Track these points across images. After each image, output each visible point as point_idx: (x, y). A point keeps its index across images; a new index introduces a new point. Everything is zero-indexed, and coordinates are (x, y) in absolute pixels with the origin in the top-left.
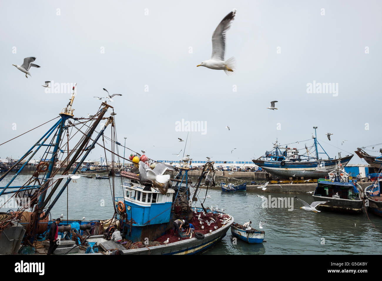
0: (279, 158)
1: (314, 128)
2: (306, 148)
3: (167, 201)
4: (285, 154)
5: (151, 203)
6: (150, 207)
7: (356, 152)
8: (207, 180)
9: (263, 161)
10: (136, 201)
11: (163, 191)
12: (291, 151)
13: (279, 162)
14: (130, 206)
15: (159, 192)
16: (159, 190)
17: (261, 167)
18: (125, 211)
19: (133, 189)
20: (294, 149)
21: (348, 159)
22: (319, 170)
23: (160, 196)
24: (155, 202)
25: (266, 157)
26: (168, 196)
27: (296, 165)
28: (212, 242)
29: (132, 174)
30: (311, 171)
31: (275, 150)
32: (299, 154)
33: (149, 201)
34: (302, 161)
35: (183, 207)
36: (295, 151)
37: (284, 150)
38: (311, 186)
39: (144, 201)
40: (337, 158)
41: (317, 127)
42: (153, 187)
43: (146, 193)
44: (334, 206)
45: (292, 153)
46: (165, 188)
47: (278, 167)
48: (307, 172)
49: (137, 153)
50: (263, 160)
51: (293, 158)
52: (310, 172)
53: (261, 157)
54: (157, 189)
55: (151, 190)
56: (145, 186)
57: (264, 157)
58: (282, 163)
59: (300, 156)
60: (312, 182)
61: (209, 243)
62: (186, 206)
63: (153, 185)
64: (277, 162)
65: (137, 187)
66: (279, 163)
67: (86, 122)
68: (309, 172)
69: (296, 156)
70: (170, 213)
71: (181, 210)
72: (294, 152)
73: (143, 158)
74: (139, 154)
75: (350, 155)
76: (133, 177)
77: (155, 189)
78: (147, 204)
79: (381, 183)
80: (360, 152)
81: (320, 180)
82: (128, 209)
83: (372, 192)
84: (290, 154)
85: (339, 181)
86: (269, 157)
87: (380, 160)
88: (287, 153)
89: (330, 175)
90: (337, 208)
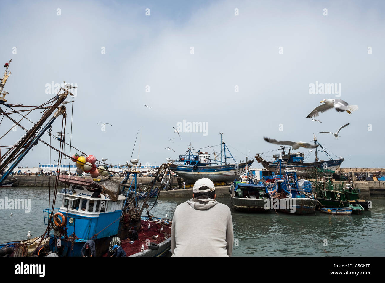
0: (192, 162)
1: (220, 133)
2: (214, 153)
3: (117, 210)
4: (197, 157)
5: (99, 213)
6: (97, 218)
7: (256, 157)
8: (163, 183)
9: (177, 165)
10: (80, 211)
11: (114, 197)
12: (203, 155)
13: (192, 166)
14: (73, 218)
15: (109, 199)
16: (109, 196)
17: (174, 171)
18: (65, 225)
19: (77, 196)
20: (206, 153)
21: (250, 163)
22: (227, 174)
23: (109, 204)
24: (104, 211)
25: (179, 161)
26: (118, 204)
27: (207, 169)
28: (163, 253)
29: (75, 178)
30: (220, 174)
31: (188, 154)
32: (210, 158)
33: (97, 211)
34: (212, 166)
35: (132, 215)
36: (206, 155)
37: (197, 154)
38: (220, 189)
39: (91, 210)
40: (245, 162)
41: (223, 133)
42: (102, 194)
43: (93, 201)
44: (251, 206)
45: (204, 157)
46: (116, 194)
47: (191, 171)
48: (216, 175)
49: (83, 153)
51: (205, 163)
52: (219, 176)
53: (173, 161)
54: (107, 195)
55: (100, 197)
56: (93, 193)
57: (177, 161)
58: (194, 167)
59: (211, 160)
60: (220, 185)
61: (161, 254)
62: (135, 215)
63: (102, 191)
64: (189, 166)
65: (82, 194)
67: (31, 110)
68: (218, 176)
69: (207, 160)
70: (118, 224)
71: (130, 219)
72: (206, 157)
73: (90, 159)
74: (84, 154)
75: (252, 160)
76: (78, 182)
77: (105, 195)
78: (94, 214)
79: (279, 184)
80: (259, 157)
81: (237, 183)
82: (70, 222)
83: (271, 192)
84: (203, 158)
85: (252, 183)
86: (182, 161)
87: (273, 165)
88: (200, 158)
89: (242, 177)
90: (253, 208)
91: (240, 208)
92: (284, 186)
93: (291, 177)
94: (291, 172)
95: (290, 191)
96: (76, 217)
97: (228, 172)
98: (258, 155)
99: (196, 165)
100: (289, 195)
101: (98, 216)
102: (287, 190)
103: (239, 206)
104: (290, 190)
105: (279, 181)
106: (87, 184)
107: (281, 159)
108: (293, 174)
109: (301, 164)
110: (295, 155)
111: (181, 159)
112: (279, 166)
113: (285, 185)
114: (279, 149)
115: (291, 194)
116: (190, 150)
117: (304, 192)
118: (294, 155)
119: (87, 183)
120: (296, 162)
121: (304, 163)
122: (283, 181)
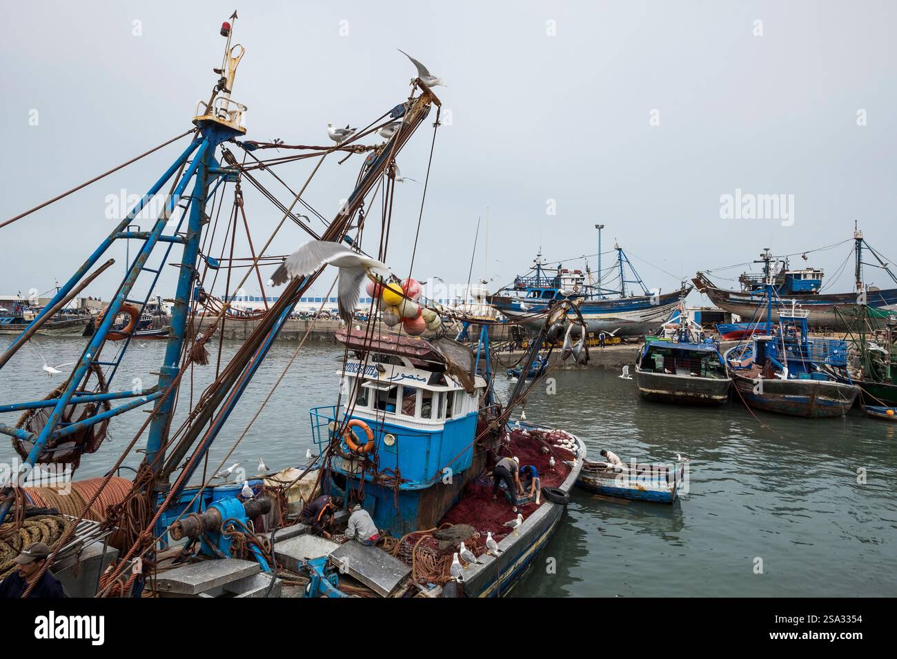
0: (545, 292)
3: (470, 412)
4: (557, 282)
5: (443, 420)
6: (441, 433)
7: (695, 281)
8: (567, 347)
9: (509, 298)
11: (467, 382)
12: (570, 277)
13: (544, 300)
14: (393, 435)
19: (390, 381)
20: (576, 272)
22: (626, 319)
23: (459, 399)
24: (452, 417)
25: (515, 289)
26: (472, 397)
30: (610, 319)
31: (534, 274)
32: (585, 283)
33: (439, 416)
34: (589, 299)
36: (578, 276)
37: (555, 274)
38: (612, 351)
42: (447, 375)
43: (431, 393)
45: (572, 280)
47: (543, 312)
48: (602, 322)
50: (506, 296)
51: (574, 293)
52: (609, 322)
53: (500, 290)
54: (456, 379)
55: (445, 384)
56: (432, 373)
57: (508, 290)
58: (550, 303)
59: (587, 287)
60: (610, 343)
64: (539, 301)
65: (404, 376)
66: (546, 303)
68: (606, 322)
69: (579, 287)
72: (577, 279)
75: (686, 287)
78: (433, 424)
79: (760, 344)
80: (702, 281)
81: (649, 339)
82: (387, 444)
83: (740, 361)
84: (568, 282)
85: (686, 340)
86: (522, 289)
87: (739, 298)
88: (562, 281)
89: (667, 327)
90: (682, 396)
91: (651, 393)
92: (773, 349)
93: (794, 328)
94: (793, 316)
95: (786, 362)
96: (398, 431)
97: (629, 315)
98: (700, 275)
99: (554, 297)
100: (781, 371)
101: (442, 428)
102: (779, 361)
103: (649, 391)
104: (785, 359)
105: (760, 338)
106: (418, 353)
107: (770, 286)
108: (797, 323)
109: (814, 298)
110: (800, 274)
111: (519, 286)
112: (766, 302)
113: (774, 347)
114: (755, 262)
115: (786, 370)
116: (539, 265)
117: (827, 365)
118: (798, 276)
119: (417, 349)
120: (801, 293)
121: (820, 294)
122: (770, 337)
